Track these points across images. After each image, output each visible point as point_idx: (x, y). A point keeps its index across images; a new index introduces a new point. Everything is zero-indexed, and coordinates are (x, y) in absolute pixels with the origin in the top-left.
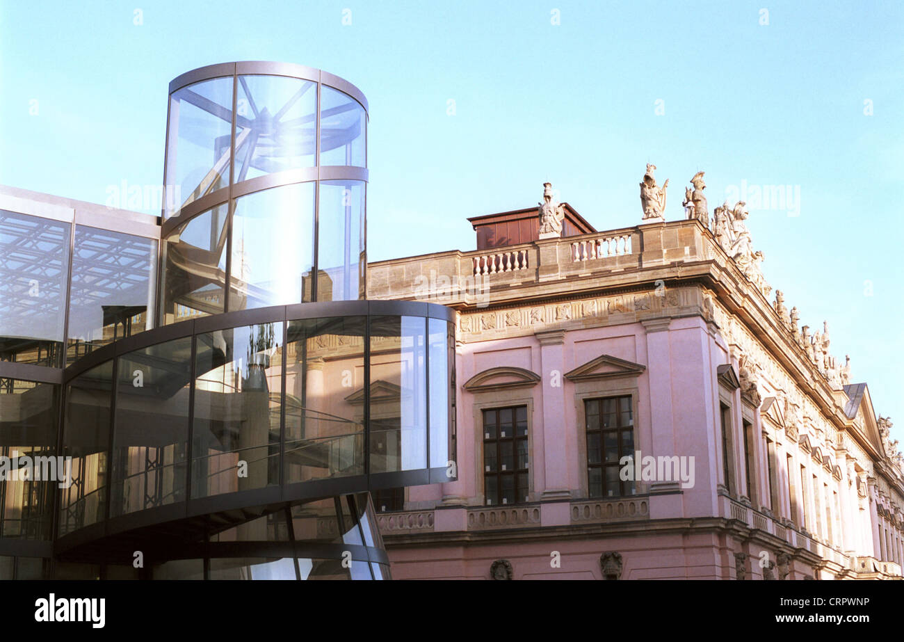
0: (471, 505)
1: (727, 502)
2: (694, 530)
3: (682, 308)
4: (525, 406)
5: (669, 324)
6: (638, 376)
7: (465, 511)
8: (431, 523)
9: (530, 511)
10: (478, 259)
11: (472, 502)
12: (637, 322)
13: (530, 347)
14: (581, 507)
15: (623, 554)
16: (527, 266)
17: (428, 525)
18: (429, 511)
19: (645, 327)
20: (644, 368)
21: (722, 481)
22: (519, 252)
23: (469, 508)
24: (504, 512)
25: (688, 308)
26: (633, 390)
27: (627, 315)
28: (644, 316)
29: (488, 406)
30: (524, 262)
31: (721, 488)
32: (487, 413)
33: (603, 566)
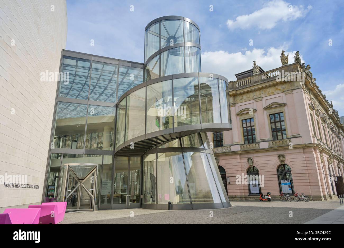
0: (240, 144)
1: (315, 139)
2: (306, 147)
3: (296, 87)
4: (253, 118)
5: (292, 91)
6: (284, 107)
7: (239, 146)
8: (230, 149)
9: (257, 145)
10: (237, 83)
11: (241, 143)
12: (283, 92)
13: (253, 103)
14: (271, 143)
15: (285, 155)
16: (251, 82)
17: (230, 150)
18: (230, 146)
19: (285, 93)
20: (286, 104)
21: (313, 133)
22: (248, 79)
23: (240, 145)
24: (249, 145)
25: (298, 86)
26: (283, 111)
27: (280, 91)
28: (285, 90)
29: (243, 119)
30: (250, 82)
31: (313, 135)
32: (243, 121)
33: (279, 158)
